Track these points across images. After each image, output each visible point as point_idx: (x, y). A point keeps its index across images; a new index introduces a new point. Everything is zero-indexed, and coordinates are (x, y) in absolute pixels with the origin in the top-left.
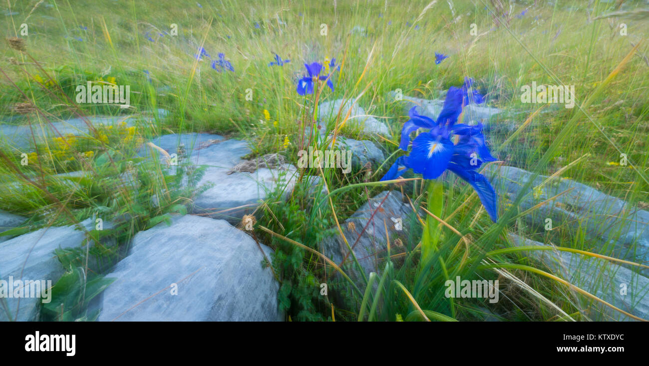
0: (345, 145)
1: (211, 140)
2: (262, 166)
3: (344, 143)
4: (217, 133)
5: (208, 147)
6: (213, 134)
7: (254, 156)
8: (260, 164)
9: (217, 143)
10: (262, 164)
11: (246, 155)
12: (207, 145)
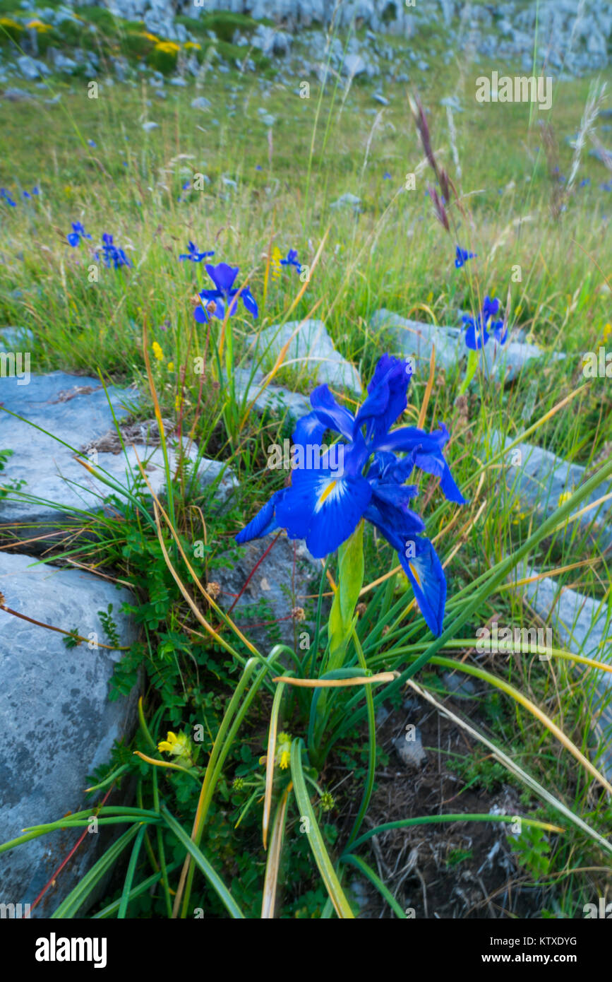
0: (282, 405)
1: (78, 386)
2: (139, 442)
3: (281, 401)
4: (90, 376)
5: (69, 399)
6: (83, 376)
7: (130, 422)
8: (133, 438)
9: (86, 392)
10: (137, 437)
11: (121, 418)
12: (68, 396)
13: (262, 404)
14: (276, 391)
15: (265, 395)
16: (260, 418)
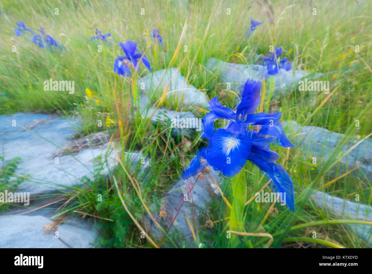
0: (166, 118)
1: (36, 120)
2: (87, 147)
3: (166, 116)
4: (43, 113)
5: (32, 128)
6: (37, 113)
7: (78, 137)
8: (83, 145)
9: (42, 123)
10: (86, 144)
11: (71, 135)
12: (31, 126)
13: (154, 119)
14: (162, 110)
15: (156, 114)
16: (156, 127)
